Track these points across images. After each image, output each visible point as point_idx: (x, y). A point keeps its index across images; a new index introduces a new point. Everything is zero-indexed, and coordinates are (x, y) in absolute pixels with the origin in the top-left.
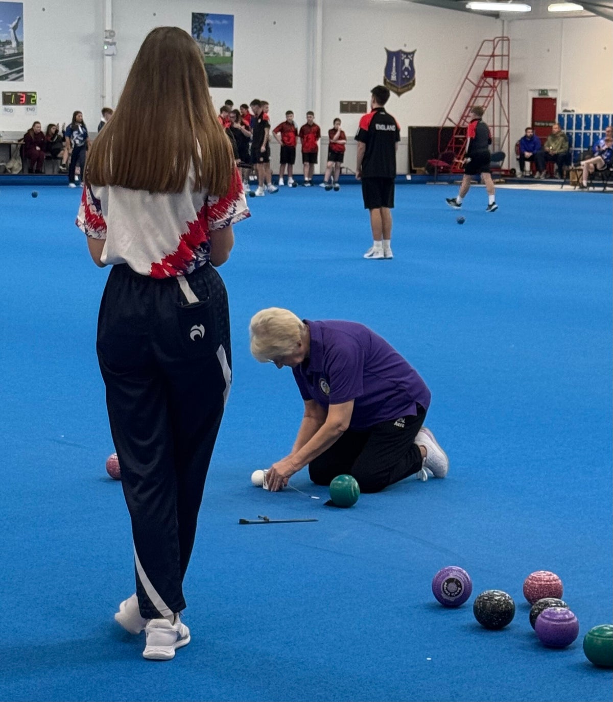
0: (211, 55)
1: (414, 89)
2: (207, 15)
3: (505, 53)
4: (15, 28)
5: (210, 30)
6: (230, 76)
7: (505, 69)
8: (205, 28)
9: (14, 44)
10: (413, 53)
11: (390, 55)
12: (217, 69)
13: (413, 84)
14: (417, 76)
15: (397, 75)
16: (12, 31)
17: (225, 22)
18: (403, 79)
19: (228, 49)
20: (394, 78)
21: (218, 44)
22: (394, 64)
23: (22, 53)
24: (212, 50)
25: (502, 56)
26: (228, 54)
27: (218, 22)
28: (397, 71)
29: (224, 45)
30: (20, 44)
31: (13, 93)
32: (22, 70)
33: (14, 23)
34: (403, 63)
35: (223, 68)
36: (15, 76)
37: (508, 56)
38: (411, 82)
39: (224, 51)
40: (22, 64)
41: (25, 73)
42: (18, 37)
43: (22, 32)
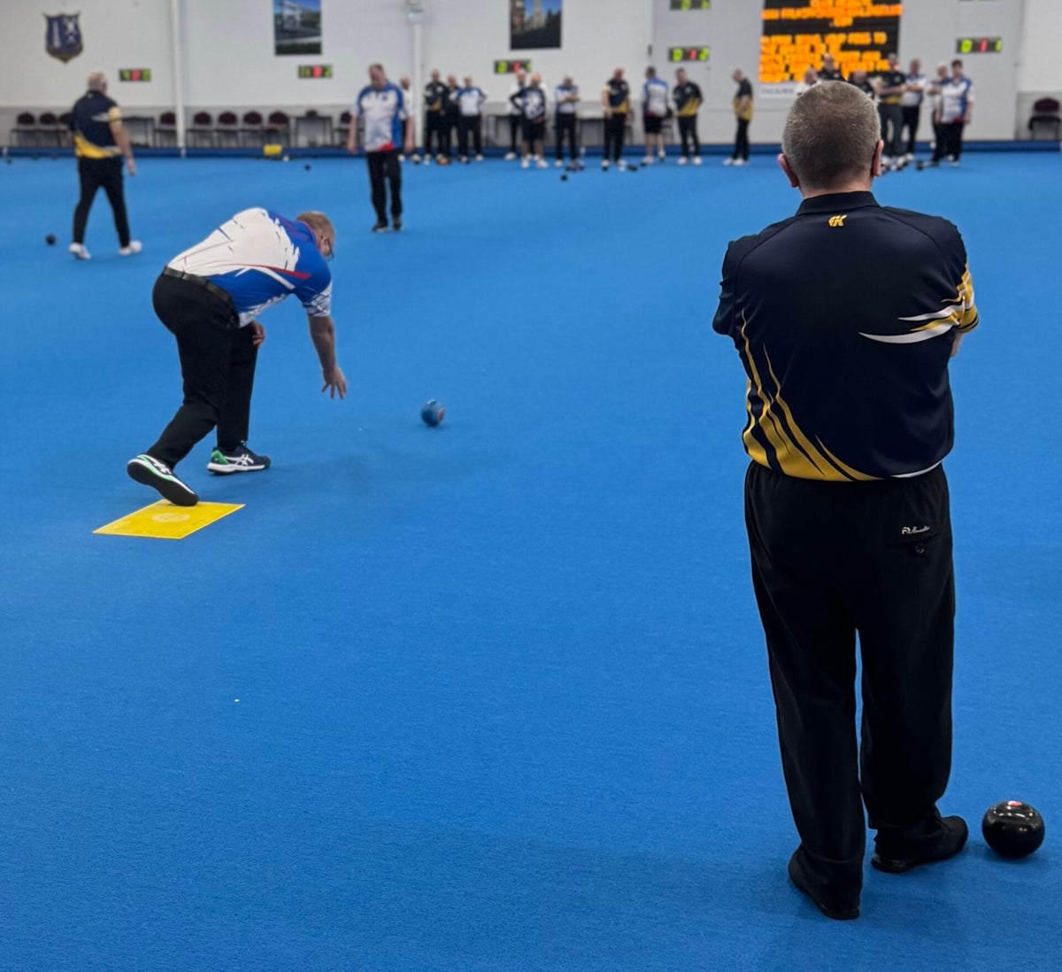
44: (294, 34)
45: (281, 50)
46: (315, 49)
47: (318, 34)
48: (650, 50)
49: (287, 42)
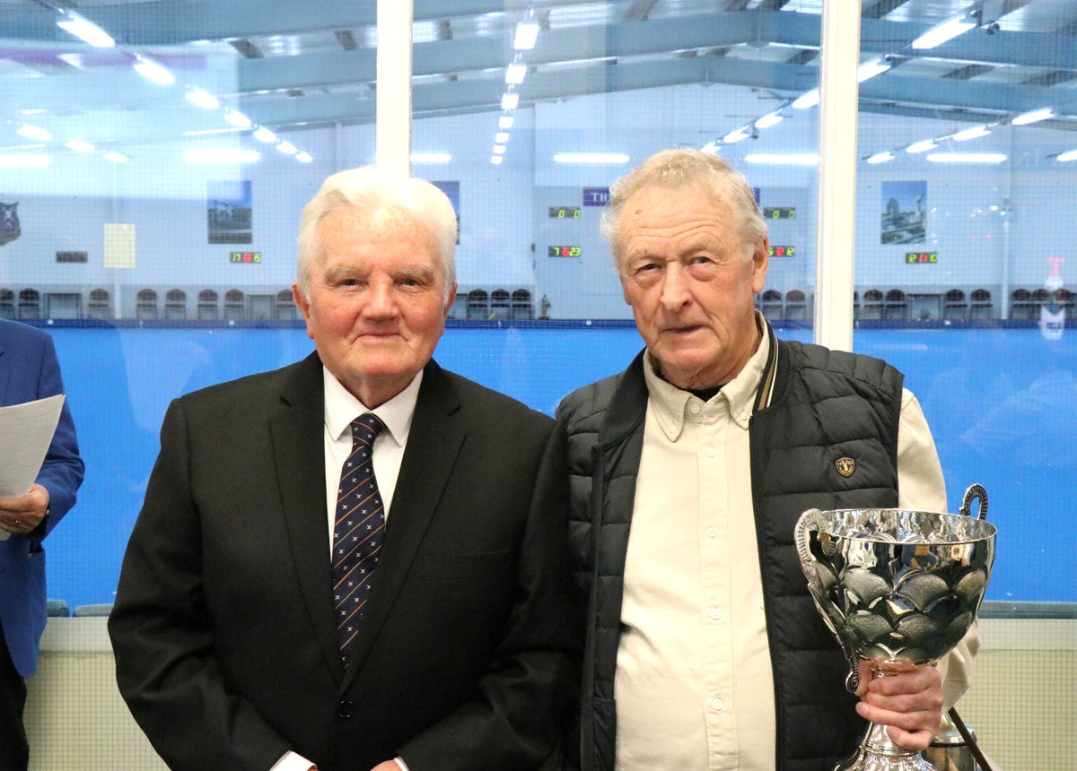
44: (226, 225)
45: (213, 239)
46: (246, 239)
47: (249, 227)
48: (533, 248)
49: (221, 232)
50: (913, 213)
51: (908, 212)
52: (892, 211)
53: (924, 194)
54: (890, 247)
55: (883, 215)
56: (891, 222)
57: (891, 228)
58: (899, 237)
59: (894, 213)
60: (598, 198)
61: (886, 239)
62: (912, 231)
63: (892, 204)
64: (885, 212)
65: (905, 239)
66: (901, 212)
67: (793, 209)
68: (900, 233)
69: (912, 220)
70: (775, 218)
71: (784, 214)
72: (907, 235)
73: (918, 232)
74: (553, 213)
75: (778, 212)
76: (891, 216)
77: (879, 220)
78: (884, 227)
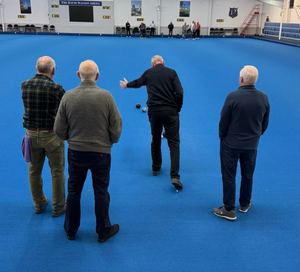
0: (185, 10)
1: (237, 16)
2: (184, 2)
3: (259, 8)
4: (140, 6)
5: (184, 5)
6: (189, 14)
7: (258, 12)
8: (183, 4)
9: (140, 9)
10: (237, 8)
11: (231, 9)
12: (186, 13)
13: (237, 15)
14: (238, 14)
15: (233, 14)
16: (139, 6)
17: (188, 3)
18: (234, 14)
19: (189, 9)
20: (232, 14)
21: (186, 8)
22: (232, 11)
23: (141, 11)
24: (184, 9)
25: (258, 9)
26: (189, 10)
27: (186, 3)
28: (233, 12)
29: (188, 8)
30: (141, 9)
31: (139, 19)
32: (141, 14)
33: (140, 5)
34: (234, 11)
35: (187, 13)
36: (140, 15)
37: (259, 9)
38: (236, 15)
39: (188, 9)
40: (141, 13)
41: (142, 14)
42: (141, 7)
43: (141, 6)
50: (138, 9)
51: (137, 8)
52: (133, 8)
53: (141, 4)
54: (133, 17)
55: (132, 9)
56: (133, 11)
57: (134, 12)
58: (136, 14)
59: (134, 8)
60: (63, 3)
61: (132, 15)
62: (138, 13)
63: (134, 6)
64: (132, 8)
65: (137, 15)
66: (136, 8)
67: (110, 7)
68: (135, 13)
69: (138, 10)
70: (106, 9)
71: (108, 8)
72: (137, 14)
73: (140, 13)
74: (53, 6)
75: (106, 7)
76: (133, 9)
77: (131, 10)
78: (132, 12)
